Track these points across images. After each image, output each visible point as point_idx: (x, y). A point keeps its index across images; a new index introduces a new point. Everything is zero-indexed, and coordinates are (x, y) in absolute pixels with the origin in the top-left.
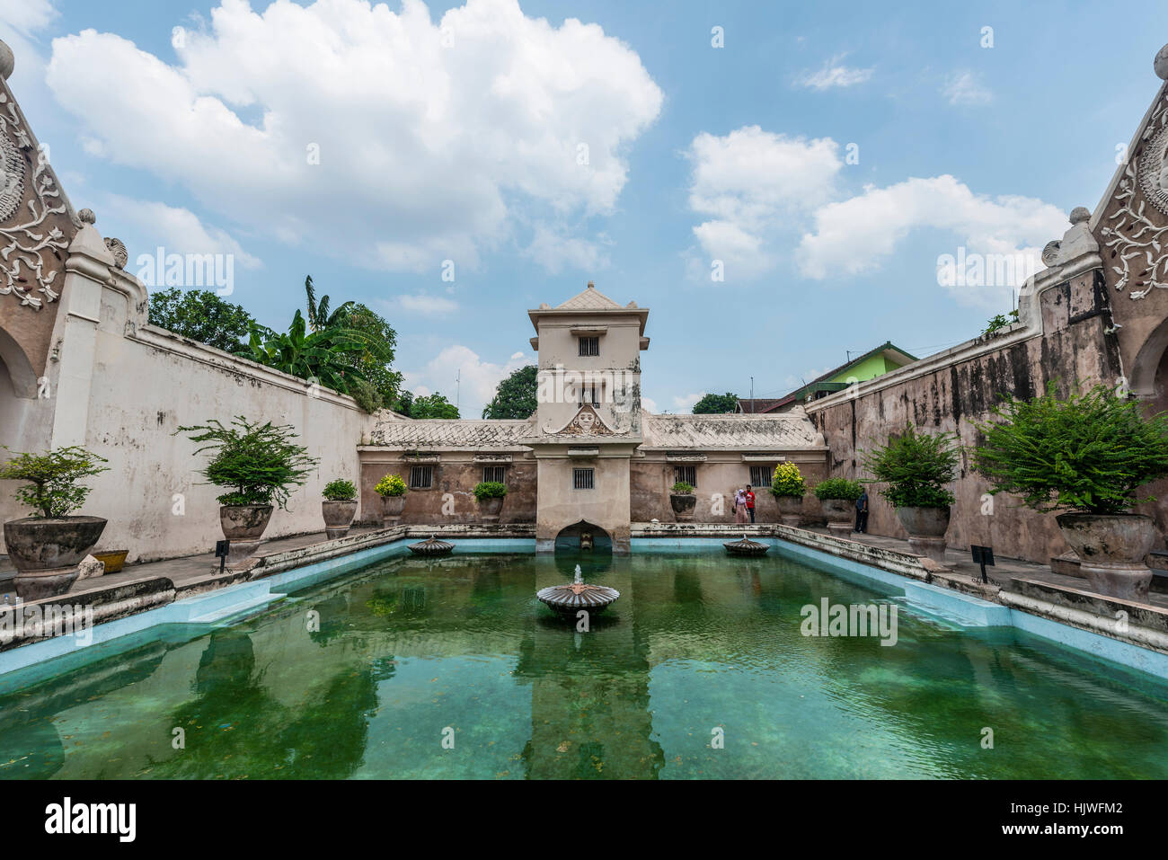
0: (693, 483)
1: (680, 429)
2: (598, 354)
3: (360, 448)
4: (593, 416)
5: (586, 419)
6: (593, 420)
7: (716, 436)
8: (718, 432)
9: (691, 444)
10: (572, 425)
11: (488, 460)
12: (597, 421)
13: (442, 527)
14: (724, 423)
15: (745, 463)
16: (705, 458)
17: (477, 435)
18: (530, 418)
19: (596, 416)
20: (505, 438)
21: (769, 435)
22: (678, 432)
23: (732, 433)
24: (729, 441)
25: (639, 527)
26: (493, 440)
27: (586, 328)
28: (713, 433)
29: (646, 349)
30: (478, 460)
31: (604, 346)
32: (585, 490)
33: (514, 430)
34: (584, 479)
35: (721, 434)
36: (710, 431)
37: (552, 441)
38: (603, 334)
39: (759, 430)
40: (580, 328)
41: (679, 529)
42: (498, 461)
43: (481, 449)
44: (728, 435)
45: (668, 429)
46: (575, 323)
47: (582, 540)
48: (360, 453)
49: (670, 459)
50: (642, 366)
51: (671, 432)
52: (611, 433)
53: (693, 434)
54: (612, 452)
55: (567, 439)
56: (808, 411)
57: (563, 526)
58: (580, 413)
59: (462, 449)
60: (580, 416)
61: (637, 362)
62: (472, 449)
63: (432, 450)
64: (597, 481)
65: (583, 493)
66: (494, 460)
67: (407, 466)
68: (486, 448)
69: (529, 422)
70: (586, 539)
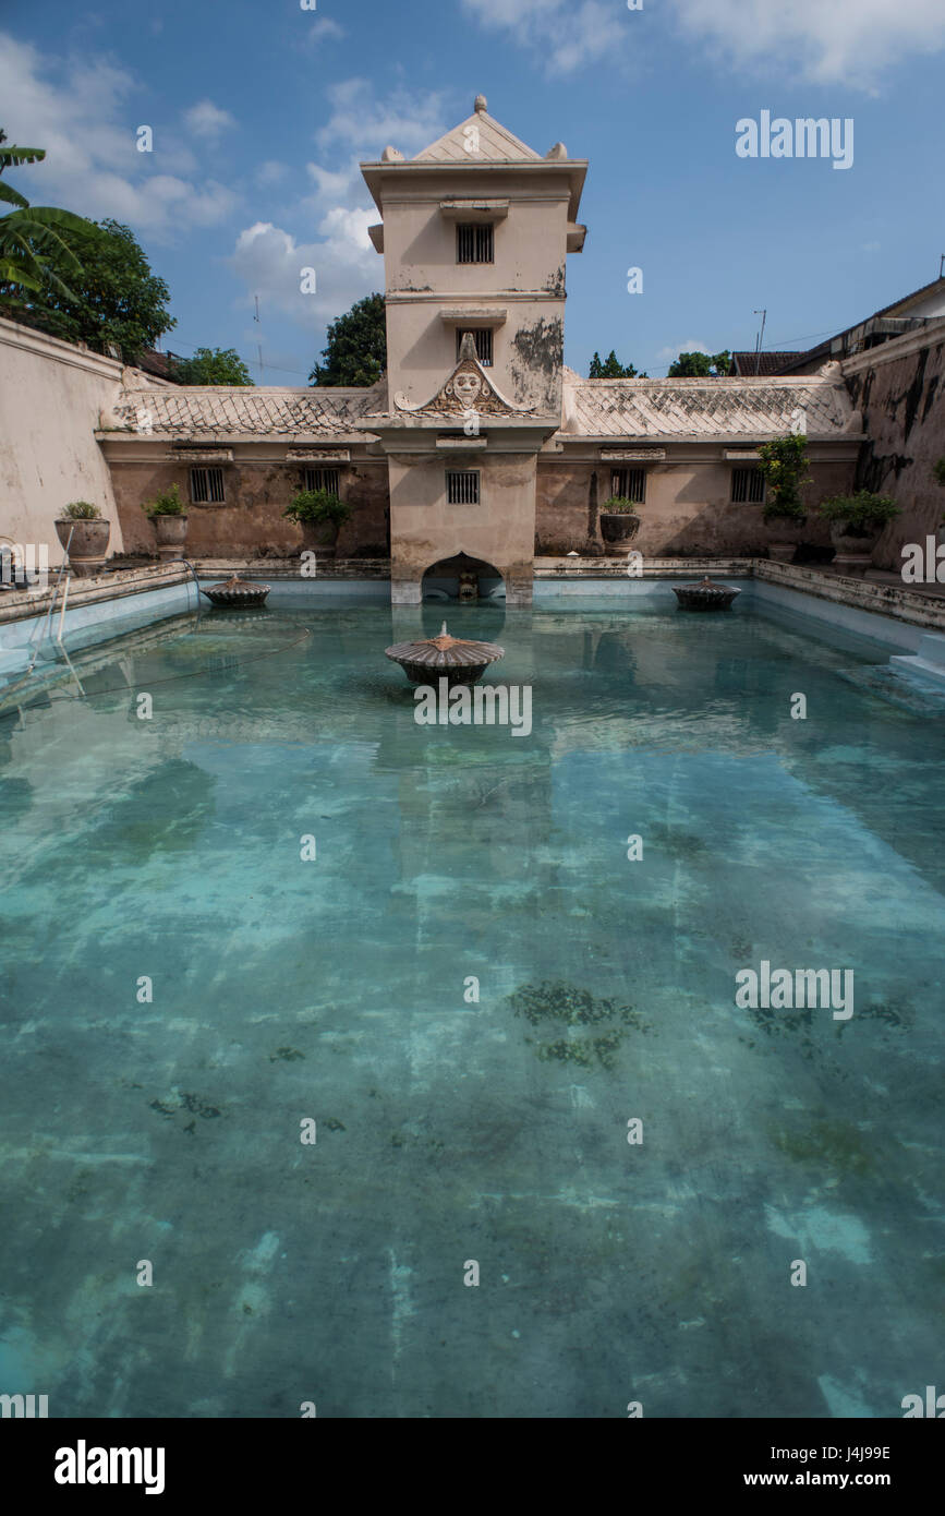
0: (639, 496)
1: (627, 405)
2: (490, 259)
3: (101, 436)
4: (478, 380)
5: (468, 386)
6: (478, 386)
7: (685, 417)
8: (689, 411)
9: (642, 431)
10: (444, 397)
11: (311, 458)
12: (485, 388)
13: (249, 563)
14: (701, 393)
15: (728, 463)
16: (661, 455)
17: (289, 416)
18: (377, 386)
19: (483, 378)
20: (337, 421)
21: (773, 416)
22: (622, 410)
23: (712, 412)
24: (705, 426)
25: (548, 563)
26: (316, 423)
27: (469, 204)
28: (680, 411)
29: (579, 249)
30: (295, 458)
31: (501, 242)
32: (465, 505)
33: (351, 407)
34: (463, 488)
35: (694, 414)
36: (676, 409)
37: (410, 423)
38: (501, 217)
39: (757, 406)
40: (459, 204)
41: (609, 566)
42: (328, 459)
43: (299, 439)
44: (705, 415)
45: (606, 406)
46: (450, 194)
47: (462, 582)
48: (103, 445)
49: (605, 457)
50: (569, 286)
51: (611, 409)
52: (508, 410)
53: (648, 415)
54: (508, 444)
55: (435, 421)
56: (847, 372)
57: (431, 562)
58: (456, 372)
59: (267, 439)
60: (456, 380)
61: (561, 276)
62: (282, 439)
63: (218, 440)
64: (485, 493)
65: (463, 511)
66: (320, 458)
67: (180, 467)
68: (307, 437)
69: (375, 391)
70: (468, 581)
